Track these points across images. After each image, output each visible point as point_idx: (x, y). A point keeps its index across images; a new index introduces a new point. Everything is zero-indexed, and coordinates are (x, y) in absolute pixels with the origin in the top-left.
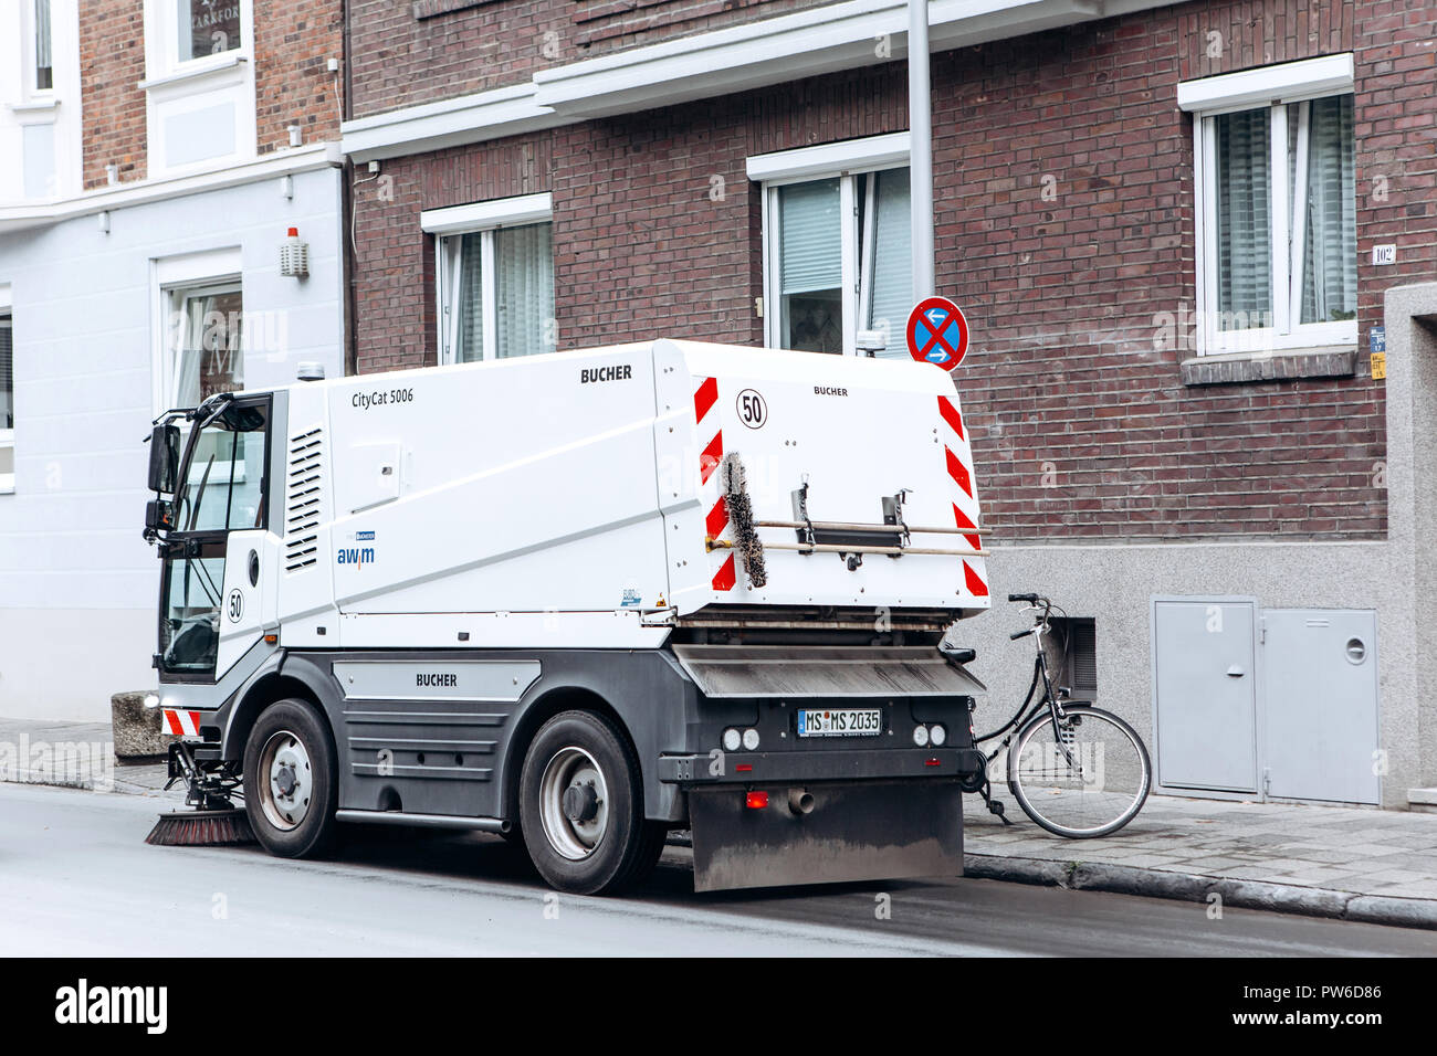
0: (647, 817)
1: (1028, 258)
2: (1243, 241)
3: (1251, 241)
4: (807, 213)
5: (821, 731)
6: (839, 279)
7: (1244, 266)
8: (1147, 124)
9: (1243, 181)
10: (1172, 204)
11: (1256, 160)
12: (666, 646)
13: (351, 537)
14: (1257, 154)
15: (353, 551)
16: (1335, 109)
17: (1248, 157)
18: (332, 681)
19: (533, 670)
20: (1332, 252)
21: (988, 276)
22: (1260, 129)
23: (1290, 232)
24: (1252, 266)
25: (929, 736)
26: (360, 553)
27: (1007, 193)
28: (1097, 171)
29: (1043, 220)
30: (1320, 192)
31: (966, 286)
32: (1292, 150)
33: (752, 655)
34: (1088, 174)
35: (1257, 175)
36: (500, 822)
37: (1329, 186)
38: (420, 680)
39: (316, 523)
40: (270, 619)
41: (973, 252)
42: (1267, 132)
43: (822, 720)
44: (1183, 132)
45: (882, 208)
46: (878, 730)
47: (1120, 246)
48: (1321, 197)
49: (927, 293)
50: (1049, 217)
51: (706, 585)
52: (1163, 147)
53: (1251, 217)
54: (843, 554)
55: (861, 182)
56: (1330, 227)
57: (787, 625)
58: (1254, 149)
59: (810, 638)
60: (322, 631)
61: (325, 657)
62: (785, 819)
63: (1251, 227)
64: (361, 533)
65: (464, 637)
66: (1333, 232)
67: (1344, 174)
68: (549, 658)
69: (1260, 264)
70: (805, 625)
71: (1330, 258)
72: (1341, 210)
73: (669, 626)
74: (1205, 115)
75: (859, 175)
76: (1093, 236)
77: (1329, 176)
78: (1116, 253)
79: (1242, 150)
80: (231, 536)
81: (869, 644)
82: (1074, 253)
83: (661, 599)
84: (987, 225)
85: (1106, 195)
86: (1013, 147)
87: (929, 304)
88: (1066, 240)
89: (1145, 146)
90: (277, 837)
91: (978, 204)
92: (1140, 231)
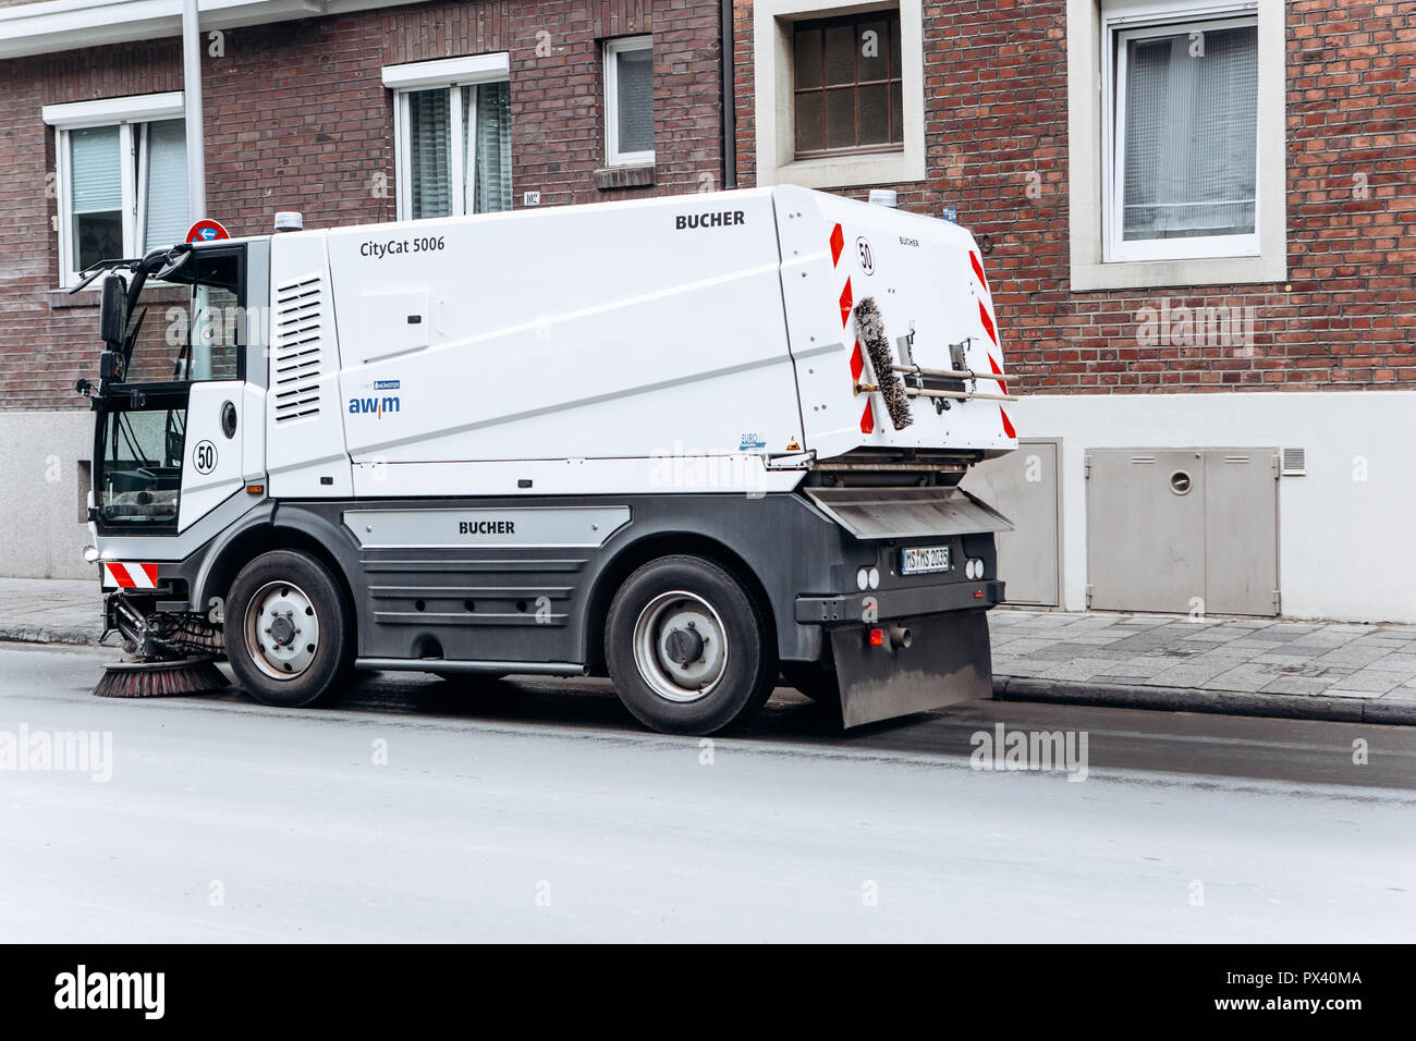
0: (782, 658)
1: (270, 192)
2: (429, 185)
3: (435, 185)
4: (91, 152)
5: (915, 569)
6: (120, 203)
7: (430, 203)
8: (359, 96)
9: (429, 141)
10: (378, 156)
11: (439, 126)
12: (799, 489)
13: (367, 386)
14: (440, 122)
15: (370, 400)
16: (494, 92)
17: (433, 124)
18: (342, 530)
19: (622, 515)
20: (493, 195)
21: (240, 204)
22: (441, 104)
23: (465, 179)
24: (436, 204)
25: (975, 569)
26: (380, 403)
27: (254, 143)
28: (322, 129)
29: (281, 164)
30: (485, 151)
31: (222, 212)
32: (466, 120)
33: (866, 497)
34: (315, 131)
35: (440, 137)
36: (581, 667)
37: (491, 147)
38: (463, 528)
39: (317, 373)
40: (254, 469)
41: (227, 186)
42: (447, 106)
43: (915, 557)
44: (386, 102)
45: (154, 150)
46: (946, 566)
47: (341, 186)
48: (485, 155)
49: (200, 217)
50: (286, 162)
51: (853, 428)
52: (372, 114)
53: (435, 167)
54: (933, 398)
55: (136, 129)
56: (491, 177)
57: (876, 467)
58: (437, 118)
59: (886, 479)
60: (327, 481)
61: (332, 508)
62: (888, 654)
63: (435, 175)
64: (380, 383)
65: (526, 484)
66: (494, 181)
67: (502, 139)
68: (639, 503)
69: (442, 202)
70: (894, 467)
71: (493, 199)
72: (499, 165)
73: (801, 469)
74: (402, 91)
75: (135, 124)
76: (321, 177)
77: (491, 140)
78: (337, 191)
79: (428, 119)
80: (194, 387)
81: (917, 484)
82: (306, 189)
83: (793, 443)
84: (238, 166)
85: (329, 147)
86: (258, 108)
87: (202, 225)
88: (300, 180)
89: (360, 112)
90: (275, 688)
91: (230, 150)
92: (355, 175)
